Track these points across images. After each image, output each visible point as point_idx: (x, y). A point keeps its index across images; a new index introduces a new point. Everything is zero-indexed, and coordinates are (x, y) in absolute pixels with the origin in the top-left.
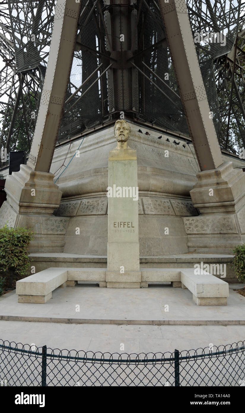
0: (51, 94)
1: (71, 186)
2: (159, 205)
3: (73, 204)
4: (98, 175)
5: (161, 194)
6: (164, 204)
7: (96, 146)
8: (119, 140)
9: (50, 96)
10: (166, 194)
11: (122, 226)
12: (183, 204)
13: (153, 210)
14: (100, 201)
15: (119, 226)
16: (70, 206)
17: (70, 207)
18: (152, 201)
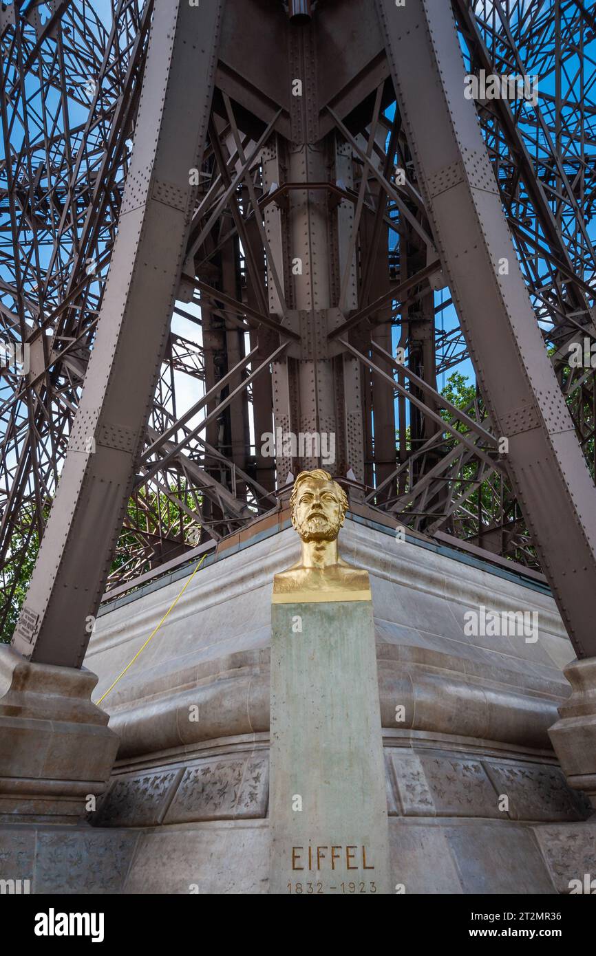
0: (100, 419)
1: (151, 718)
2: (449, 779)
3: (156, 778)
4: (243, 675)
5: (451, 738)
6: (464, 776)
7: (239, 589)
8: (306, 535)
9: (95, 425)
10: (469, 740)
11: (326, 863)
12: (527, 776)
13: (429, 797)
14: (246, 765)
15: (315, 865)
16: (146, 786)
17: (146, 790)
18: (423, 763)
